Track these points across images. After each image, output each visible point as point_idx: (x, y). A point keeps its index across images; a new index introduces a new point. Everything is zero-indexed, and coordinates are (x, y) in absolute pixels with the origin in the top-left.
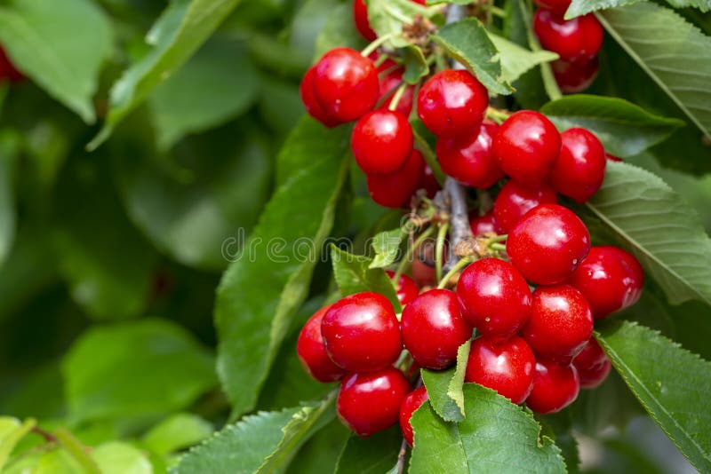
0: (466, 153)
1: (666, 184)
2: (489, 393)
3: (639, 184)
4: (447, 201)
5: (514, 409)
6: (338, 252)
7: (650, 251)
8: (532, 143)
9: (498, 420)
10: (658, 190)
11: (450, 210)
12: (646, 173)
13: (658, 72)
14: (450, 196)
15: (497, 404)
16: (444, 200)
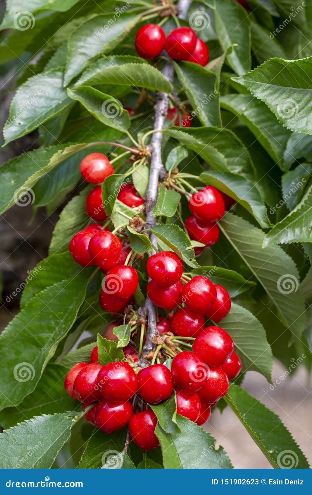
0: (167, 292)
1: (254, 317)
2: (184, 419)
3: (242, 315)
4: (146, 313)
5: (198, 428)
6: (100, 338)
7: (240, 347)
8: (205, 293)
9: (191, 433)
10: (250, 319)
11: (147, 317)
12: (244, 309)
13: (246, 257)
14: (148, 311)
15: (189, 425)
16: (144, 313)
